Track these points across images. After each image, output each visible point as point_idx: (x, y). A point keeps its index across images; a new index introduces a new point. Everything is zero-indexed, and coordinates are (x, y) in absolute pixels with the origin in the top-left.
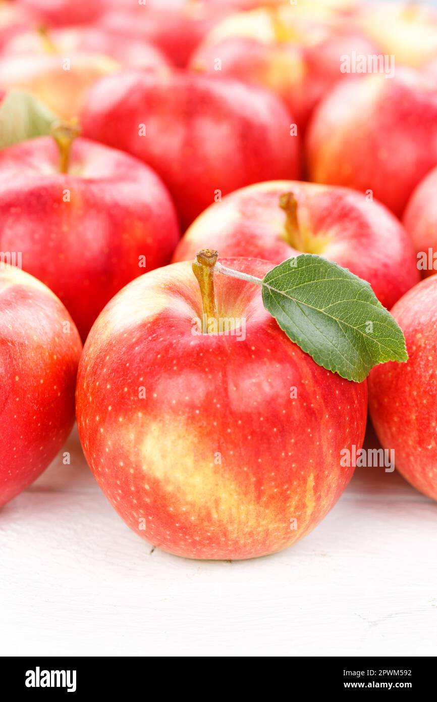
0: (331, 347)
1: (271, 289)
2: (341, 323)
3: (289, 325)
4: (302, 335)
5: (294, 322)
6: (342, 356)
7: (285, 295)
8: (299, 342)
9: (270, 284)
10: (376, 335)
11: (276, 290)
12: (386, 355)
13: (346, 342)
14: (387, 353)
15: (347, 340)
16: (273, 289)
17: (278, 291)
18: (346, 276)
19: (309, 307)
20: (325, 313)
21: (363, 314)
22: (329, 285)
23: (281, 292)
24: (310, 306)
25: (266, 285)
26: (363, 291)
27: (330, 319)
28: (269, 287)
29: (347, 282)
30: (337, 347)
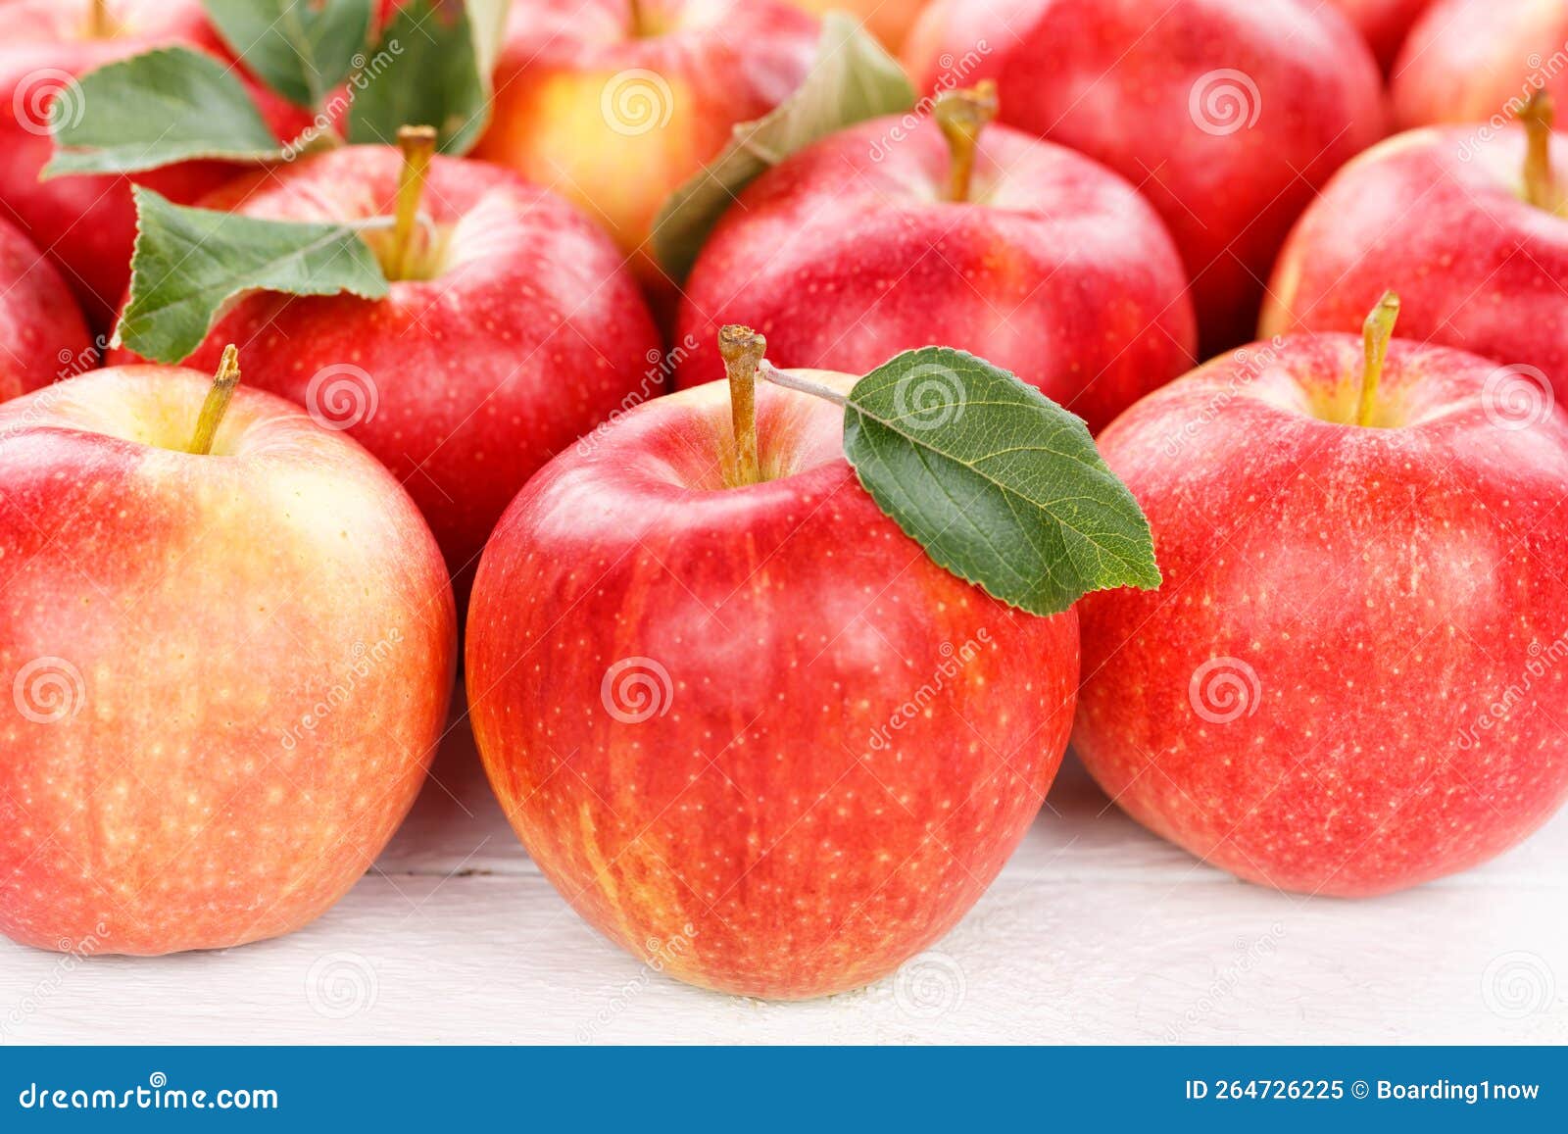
0: (973, 532)
1: (863, 415)
2: (1006, 491)
3: (882, 481)
4: (909, 502)
5: (896, 478)
6: (997, 555)
7: (893, 427)
8: (898, 514)
9: (862, 404)
10: (1089, 524)
11: (874, 417)
12: (1115, 571)
13: (1016, 530)
14: (1116, 568)
15: (1018, 527)
16: (868, 413)
17: (879, 420)
18: (1030, 401)
19: (940, 456)
20: (976, 470)
21: (1059, 478)
22: (989, 414)
23: (883, 421)
24: (944, 453)
25: (854, 405)
26: (1065, 432)
27: (984, 481)
28: (860, 410)
29: (1030, 410)
30: (987, 536)
